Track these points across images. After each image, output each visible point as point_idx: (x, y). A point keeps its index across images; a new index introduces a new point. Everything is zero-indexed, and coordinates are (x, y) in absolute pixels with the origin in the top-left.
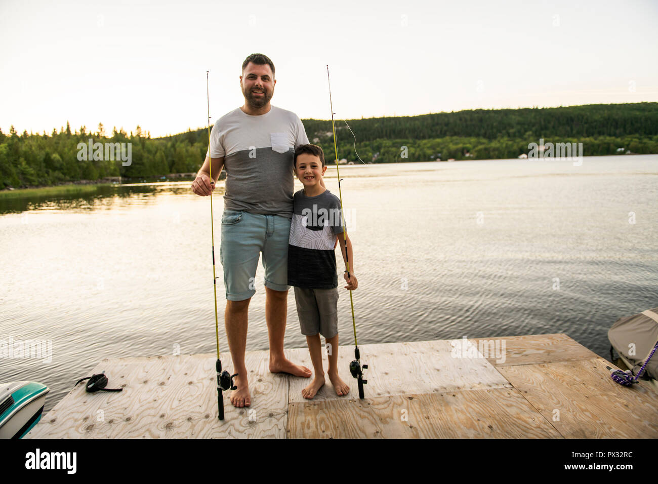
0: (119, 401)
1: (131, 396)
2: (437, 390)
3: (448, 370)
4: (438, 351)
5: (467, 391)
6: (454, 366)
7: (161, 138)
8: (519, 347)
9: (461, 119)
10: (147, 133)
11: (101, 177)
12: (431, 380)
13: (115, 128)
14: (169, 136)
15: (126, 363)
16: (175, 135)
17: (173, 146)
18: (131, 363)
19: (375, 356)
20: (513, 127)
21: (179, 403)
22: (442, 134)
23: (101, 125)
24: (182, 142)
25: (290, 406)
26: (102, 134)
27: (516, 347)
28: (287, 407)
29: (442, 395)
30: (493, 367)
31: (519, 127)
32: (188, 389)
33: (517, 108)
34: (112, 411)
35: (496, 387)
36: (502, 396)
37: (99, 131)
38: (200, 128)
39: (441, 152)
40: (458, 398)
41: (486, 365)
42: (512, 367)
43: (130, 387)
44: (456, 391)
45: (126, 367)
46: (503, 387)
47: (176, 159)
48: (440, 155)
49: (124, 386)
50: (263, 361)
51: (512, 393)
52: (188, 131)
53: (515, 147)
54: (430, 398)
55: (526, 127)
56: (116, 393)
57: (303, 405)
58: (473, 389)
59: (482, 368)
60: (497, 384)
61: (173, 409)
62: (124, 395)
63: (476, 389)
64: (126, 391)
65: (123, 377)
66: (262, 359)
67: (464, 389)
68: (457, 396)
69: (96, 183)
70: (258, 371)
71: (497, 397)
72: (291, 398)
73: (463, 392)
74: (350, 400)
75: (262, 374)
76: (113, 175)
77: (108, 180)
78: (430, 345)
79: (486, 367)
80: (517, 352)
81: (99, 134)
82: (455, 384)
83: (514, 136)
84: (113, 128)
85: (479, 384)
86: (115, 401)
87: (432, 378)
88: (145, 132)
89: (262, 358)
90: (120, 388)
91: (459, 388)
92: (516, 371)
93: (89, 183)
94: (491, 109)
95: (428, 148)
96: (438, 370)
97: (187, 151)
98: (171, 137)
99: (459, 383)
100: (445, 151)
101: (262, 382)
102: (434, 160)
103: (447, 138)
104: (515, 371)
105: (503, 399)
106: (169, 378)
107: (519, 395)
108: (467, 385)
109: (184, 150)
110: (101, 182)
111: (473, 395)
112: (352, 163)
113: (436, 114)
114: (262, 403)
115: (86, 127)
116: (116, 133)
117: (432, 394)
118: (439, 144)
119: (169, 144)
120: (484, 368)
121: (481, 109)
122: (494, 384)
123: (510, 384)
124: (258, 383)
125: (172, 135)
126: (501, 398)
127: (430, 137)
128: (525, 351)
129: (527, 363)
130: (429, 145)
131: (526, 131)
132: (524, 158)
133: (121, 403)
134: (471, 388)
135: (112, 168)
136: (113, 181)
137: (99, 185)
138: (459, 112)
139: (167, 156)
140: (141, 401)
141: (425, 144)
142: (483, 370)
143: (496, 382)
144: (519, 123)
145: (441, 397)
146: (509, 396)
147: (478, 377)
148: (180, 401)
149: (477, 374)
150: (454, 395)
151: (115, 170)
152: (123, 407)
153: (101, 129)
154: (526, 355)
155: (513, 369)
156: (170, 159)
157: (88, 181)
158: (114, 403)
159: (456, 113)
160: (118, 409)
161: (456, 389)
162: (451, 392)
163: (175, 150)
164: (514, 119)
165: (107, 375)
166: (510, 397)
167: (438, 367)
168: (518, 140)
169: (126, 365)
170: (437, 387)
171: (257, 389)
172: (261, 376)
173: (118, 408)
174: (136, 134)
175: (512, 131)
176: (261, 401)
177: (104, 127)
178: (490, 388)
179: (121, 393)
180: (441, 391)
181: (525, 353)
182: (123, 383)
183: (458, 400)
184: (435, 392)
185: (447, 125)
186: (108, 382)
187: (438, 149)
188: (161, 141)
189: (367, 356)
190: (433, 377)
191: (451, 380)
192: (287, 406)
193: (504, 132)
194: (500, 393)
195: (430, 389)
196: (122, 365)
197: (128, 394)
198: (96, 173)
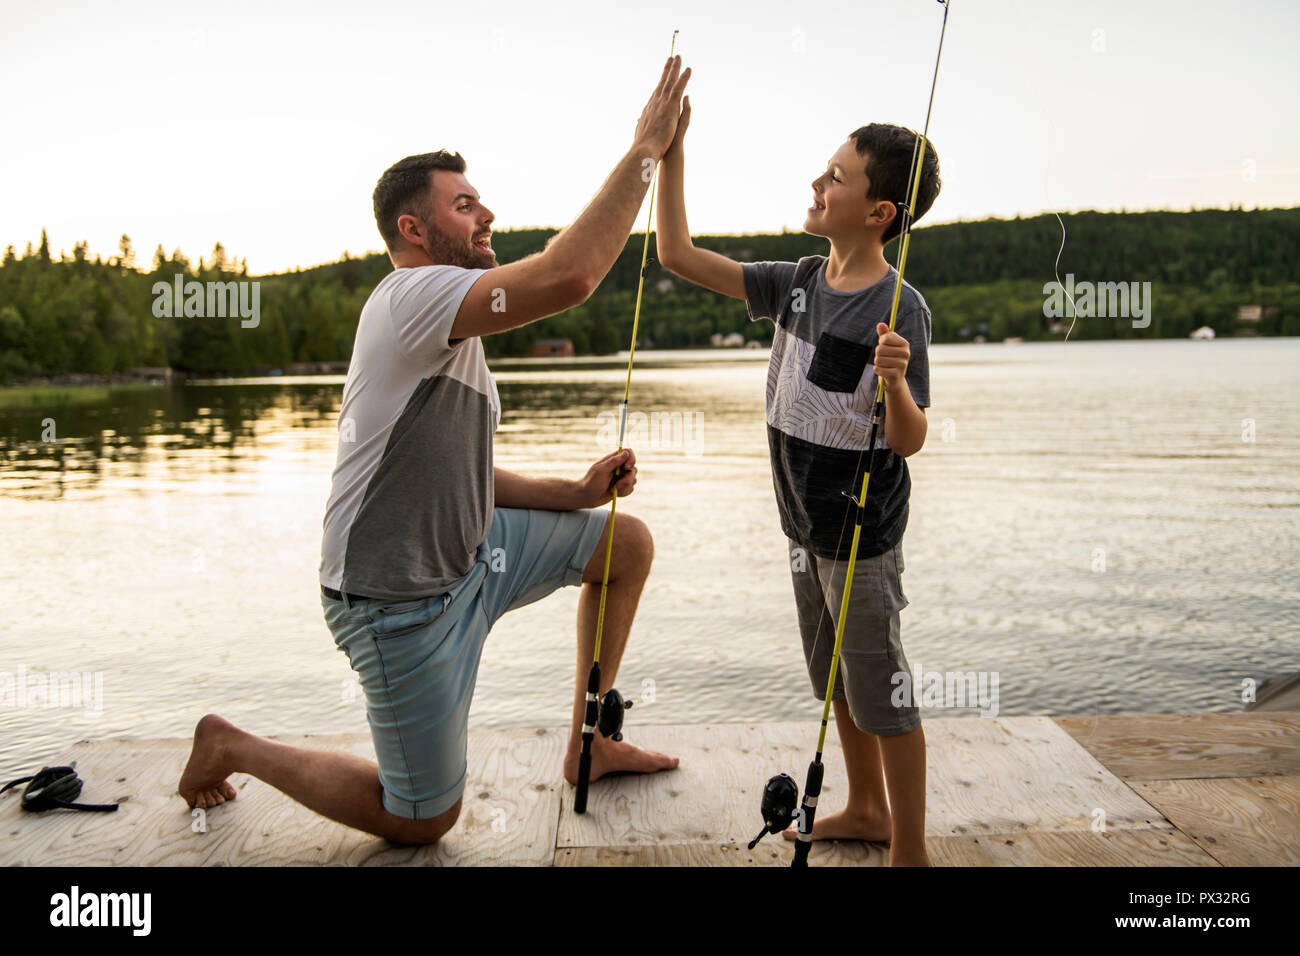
0: (107, 834)
1: (139, 822)
2: (962, 830)
3: (993, 785)
4: (967, 742)
5: (1045, 833)
6: (1012, 777)
7: (275, 277)
8: (1189, 738)
9: (1039, 237)
10: (240, 260)
11: (121, 368)
12: (948, 806)
13: (160, 247)
14: (294, 270)
15: (133, 751)
16: (310, 268)
17: (304, 294)
18: (147, 750)
19: (797, 749)
20: (1175, 258)
21: (264, 841)
22: (991, 274)
23: (125, 239)
24: (327, 283)
25: (562, 856)
26: (127, 263)
27: (1182, 738)
28: (551, 858)
29: (976, 842)
30: (1117, 781)
31: (1192, 257)
32: (293, 810)
33: (1186, 209)
34: (85, 853)
35: (1128, 826)
36: (1144, 848)
37: (121, 254)
38: (373, 253)
39: (986, 320)
40: (1019, 847)
41: (1099, 776)
42: (1171, 782)
43: (139, 803)
44: (1014, 832)
45: (133, 760)
46: (1148, 826)
47: (310, 328)
48: (983, 327)
49: (125, 799)
50: (496, 752)
51: (1173, 841)
52: (343, 259)
53: (1183, 310)
54: (942, 847)
55: (1212, 257)
56: (100, 814)
57: (595, 854)
58: (1063, 829)
59: (1089, 782)
60: (1130, 821)
61: (245, 853)
62: (118, 819)
63: (1072, 829)
64: (128, 812)
65: (123, 780)
66: (493, 749)
67: (1037, 829)
68: (1017, 843)
69: (108, 382)
70: (482, 775)
71: (1130, 850)
72: (564, 836)
73: (1033, 836)
74: (723, 846)
75: (490, 782)
76: (150, 363)
77: (137, 375)
78: (946, 728)
79: (1099, 780)
80: (1185, 749)
81: (119, 263)
82: (1011, 816)
83: (1180, 279)
84: (157, 248)
85: (1079, 819)
86: (95, 832)
87: (950, 803)
88: (235, 259)
89: (493, 745)
90: (110, 802)
91: (1023, 825)
92: (1184, 791)
93: (89, 383)
94: (1118, 210)
95: (954, 309)
96: (967, 784)
97: (338, 307)
98: (298, 273)
99: (1026, 814)
100: (997, 318)
101: (488, 800)
102: (970, 339)
103: (1004, 285)
104: (1180, 792)
105: (1147, 854)
106: (245, 784)
107: (1191, 847)
108: (1046, 819)
109: (331, 304)
110: (120, 381)
111: (1063, 844)
112: (756, 344)
113: (976, 224)
114: (485, 846)
115: (89, 244)
116: (162, 258)
117: (947, 838)
118: (981, 299)
119: (295, 290)
120: (1094, 782)
121: (1092, 212)
122: (1120, 818)
123: (1167, 820)
124: (479, 802)
125: (303, 269)
126: (1141, 851)
127: (959, 280)
128: (1209, 747)
129: (1213, 776)
130: (955, 301)
131: (1210, 267)
132: (1204, 338)
133: (109, 838)
134: (1058, 827)
135: (150, 345)
136: (150, 377)
137: (116, 387)
138: (1035, 218)
139: (287, 320)
140: (165, 833)
141: (946, 299)
142: (1092, 787)
143: (1128, 816)
144: (1191, 248)
145: (973, 846)
146: (1163, 847)
147: (1076, 803)
148: (267, 835)
149: (1075, 796)
150: (1009, 843)
151: (156, 351)
152: (113, 845)
153: (126, 251)
154: (1212, 757)
155: (1173, 787)
156: (295, 326)
157: (87, 377)
158: (91, 837)
159: (1027, 220)
160: (100, 851)
161: (1017, 828)
162: (1000, 835)
163: (308, 303)
164: (1180, 236)
165: (81, 773)
166: (1167, 850)
167: (966, 777)
168: (1191, 291)
169: (134, 755)
170: (961, 823)
171: (475, 815)
172: (487, 785)
173: (100, 848)
174: (214, 264)
175: (1172, 267)
176: (484, 842)
177: (133, 245)
178: (1111, 829)
179: (111, 817)
180: (977, 832)
181: (1207, 752)
182: (121, 794)
183: (1019, 853)
184: (958, 833)
185: (1003, 249)
186: (83, 789)
187: (981, 312)
188: (275, 283)
189: (776, 748)
190: (953, 800)
191: (1002, 808)
192: (552, 854)
193: (1153, 269)
194: (1138, 840)
195: (945, 825)
196: (124, 755)
197: (128, 819)
198: (107, 357)
